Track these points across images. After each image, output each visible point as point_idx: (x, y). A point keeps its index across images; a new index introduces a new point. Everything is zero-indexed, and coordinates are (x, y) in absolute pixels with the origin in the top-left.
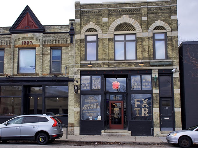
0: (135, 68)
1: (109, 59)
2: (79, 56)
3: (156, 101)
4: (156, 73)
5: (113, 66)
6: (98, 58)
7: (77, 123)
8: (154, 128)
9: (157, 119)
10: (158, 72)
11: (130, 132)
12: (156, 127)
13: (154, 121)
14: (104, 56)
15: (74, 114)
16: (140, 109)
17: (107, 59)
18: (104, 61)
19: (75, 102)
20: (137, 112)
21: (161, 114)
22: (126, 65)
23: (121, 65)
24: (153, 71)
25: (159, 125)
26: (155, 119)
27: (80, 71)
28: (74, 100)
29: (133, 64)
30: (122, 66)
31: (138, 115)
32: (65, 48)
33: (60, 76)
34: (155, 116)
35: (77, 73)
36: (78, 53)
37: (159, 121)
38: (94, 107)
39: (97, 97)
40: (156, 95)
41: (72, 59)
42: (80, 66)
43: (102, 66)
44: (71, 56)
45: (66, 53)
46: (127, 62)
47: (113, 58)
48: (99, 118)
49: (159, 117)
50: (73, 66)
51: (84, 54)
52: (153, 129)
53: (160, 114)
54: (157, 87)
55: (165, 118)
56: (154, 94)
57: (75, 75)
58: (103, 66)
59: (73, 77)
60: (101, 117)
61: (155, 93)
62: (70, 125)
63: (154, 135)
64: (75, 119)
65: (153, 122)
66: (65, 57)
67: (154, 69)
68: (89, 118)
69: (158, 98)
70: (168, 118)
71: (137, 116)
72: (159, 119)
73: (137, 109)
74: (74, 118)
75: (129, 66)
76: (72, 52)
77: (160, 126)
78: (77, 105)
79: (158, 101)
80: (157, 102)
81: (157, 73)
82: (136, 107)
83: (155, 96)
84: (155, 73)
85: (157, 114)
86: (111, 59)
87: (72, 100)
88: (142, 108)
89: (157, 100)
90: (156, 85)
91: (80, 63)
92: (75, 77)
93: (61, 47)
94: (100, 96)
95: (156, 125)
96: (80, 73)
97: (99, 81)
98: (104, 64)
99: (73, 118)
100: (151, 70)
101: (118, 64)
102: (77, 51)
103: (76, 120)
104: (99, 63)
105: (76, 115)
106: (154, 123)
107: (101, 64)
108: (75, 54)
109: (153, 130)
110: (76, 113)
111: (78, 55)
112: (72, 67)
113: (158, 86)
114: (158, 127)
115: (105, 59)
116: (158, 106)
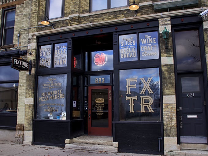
0: (125, 19)
1: (81, 11)
2: (36, 14)
3: (168, 81)
4: (166, 24)
5: (87, 22)
6: (64, 12)
7: (29, 124)
8: (165, 137)
9: (171, 118)
10: (170, 22)
11: (116, 144)
12: (169, 136)
13: (164, 122)
14: (72, 8)
15: (25, 109)
16: (136, 98)
17: (77, 12)
18: (71, 16)
19: (26, 89)
20: (130, 104)
21: (181, 108)
22: (110, 17)
23: (100, 19)
24: (160, 21)
25: (174, 132)
26: (167, 118)
27: (35, 37)
28: (25, 86)
29: (123, 14)
30: (103, 19)
31: (132, 110)
32: (20, 6)
33: (11, 48)
34: (167, 112)
35: (31, 40)
36: (35, 10)
37: (174, 122)
38: (56, 97)
39: (61, 79)
40: (168, 68)
41: (26, 20)
42: (36, 29)
43: (69, 24)
44: (26, 15)
45: (20, 13)
46: (112, 12)
47: (88, 8)
48: (64, 116)
49: (175, 114)
50: (28, 30)
51: (44, 10)
52: (163, 139)
53: (177, 108)
54: (170, 51)
55: (189, 117)
56: (164, 65)
57: (29, 45)
58: (71, 24)
59: (26, 48)
60: (65, 113)
61: (166, 65)
62: (19, 128)
63: (165, 152)
64: (27, 118)
65: (163, 125)
66: (18, 19)
67: (162, 18)
68: (49, 115)
69: (173, 75)
70: (196, 116)
71: (131, 112)
72: (175, 118)
73: (131, 100)
74: (25, 114)
75: (115, 17)
76: (28, 10)
77: (177, 134)
78: (29, 94)
79: (173, 81)
80: (170, 83)
81: (169, 24)
82: (128, 95)
83: (166, 71)
84: (163, 25)
85: (172, 108)
86: (84, 11)
87: (23, 86)
88: (141, 97)
89: (170, 78)
90: (167, 48)
91: (36, 24)
92: (29, 48)
93: (15, 5)
94: (66, 76)
95: (168, 131)
96: (35, 40)
97: (64, 51)
98: (72, 19)
99: (24, 116)
100: (156, 20)
101: (96, 17)
102: (33, 7)
103: (27, 120)
104: (65, 20)
105: (27, 110)
106: (165, 127)
107: (67, 21)
108: (31, 12)
109: (162, 141)
110: (28, 106)
111: (35, 12)
112: (25, 32)
113: (172, 50)
114: (173, 136)
115: (73, 12)
116: (173, 90)
